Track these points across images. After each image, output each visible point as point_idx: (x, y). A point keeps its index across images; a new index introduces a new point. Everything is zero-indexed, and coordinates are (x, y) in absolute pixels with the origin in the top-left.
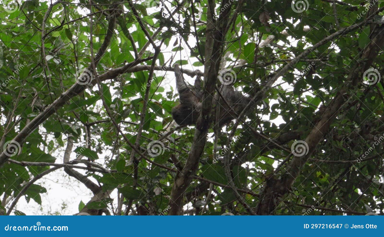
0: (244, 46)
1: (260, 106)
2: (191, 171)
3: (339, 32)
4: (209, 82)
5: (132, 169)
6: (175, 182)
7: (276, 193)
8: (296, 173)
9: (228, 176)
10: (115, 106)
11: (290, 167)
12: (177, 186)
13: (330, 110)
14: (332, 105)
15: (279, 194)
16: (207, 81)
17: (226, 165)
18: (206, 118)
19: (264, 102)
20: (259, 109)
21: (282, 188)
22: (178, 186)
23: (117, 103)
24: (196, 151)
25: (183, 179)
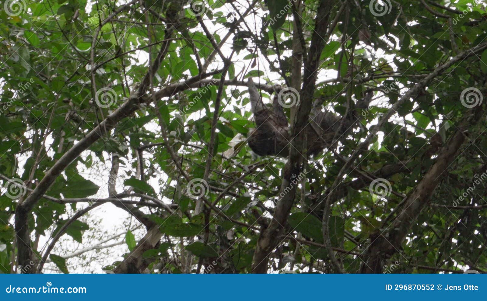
0: (335, 55)
1: (356, 129)
2: (278, 230)
3: (458, 57)
4: (298, 123)
5: (201, 218)
6: (259, 244)
7: (383, 254)
8: (407, 228)
9: (328, 247)
10: (176, 133)
11: (400, 221)
12: (261, 248)
13: (448, 149)
14: (450, 144)
15: (387, 255)
16: (296, 121)
17: (325, 234)
18: (296, 166)
19: (361, 125)
20: (355, 132)
21: (390, 247)
22: (263, 248)
23: (178, 129)
24: (283, 205)
25: (269, 240)
